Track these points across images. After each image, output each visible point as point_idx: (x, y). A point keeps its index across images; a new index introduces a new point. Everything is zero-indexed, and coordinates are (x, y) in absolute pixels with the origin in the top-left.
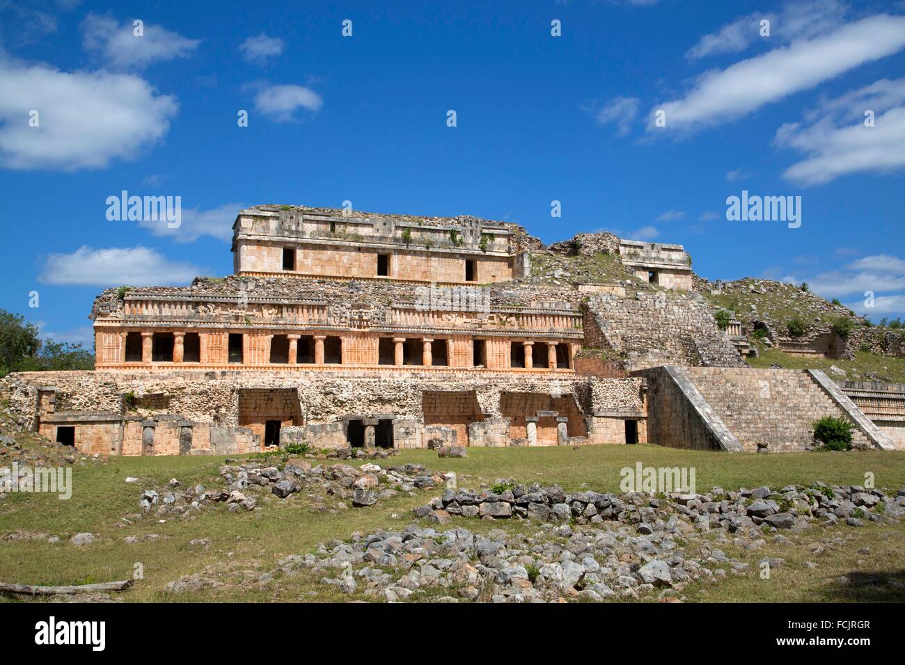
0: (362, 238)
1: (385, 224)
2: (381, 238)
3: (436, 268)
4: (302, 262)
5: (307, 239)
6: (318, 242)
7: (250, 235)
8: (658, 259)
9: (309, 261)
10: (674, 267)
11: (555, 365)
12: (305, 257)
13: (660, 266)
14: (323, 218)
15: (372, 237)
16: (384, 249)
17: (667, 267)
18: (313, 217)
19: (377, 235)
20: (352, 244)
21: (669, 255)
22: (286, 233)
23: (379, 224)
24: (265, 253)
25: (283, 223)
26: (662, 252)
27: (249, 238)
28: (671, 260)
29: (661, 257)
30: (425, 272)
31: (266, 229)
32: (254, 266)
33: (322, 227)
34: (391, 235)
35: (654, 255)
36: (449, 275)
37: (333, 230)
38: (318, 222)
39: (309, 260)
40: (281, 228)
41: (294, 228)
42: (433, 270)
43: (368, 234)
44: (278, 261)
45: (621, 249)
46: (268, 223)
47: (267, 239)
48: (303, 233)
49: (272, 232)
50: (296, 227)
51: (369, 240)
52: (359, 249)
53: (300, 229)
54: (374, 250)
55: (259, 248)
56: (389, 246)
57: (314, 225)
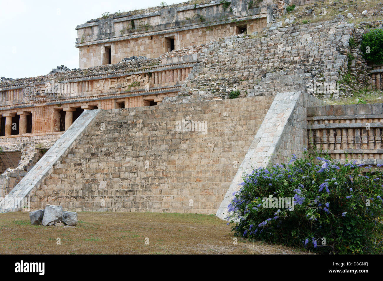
0: (153, 28)
1: (169, 12)
2: (167, 25)
4: (114, 56)
5: (117, 36)
6: (122, 39)
7: (82, 43)
12: (116, 53)
14: (126, 19)
15: (161, 25)
16: (169, 33)
18: (120, 20)
19: (164, 22)
22: (103, 36)
24: (92, 54)
25: (101, 28)
27: (81, 45)
33: (126, 26)
34: (174, 21)
37: (133, 26)
38: (123, 22)
39: (119, 54)
40: (100, 33)
41: (108, 31)
43: (157, 24)
44: (100, 59)
46: (93, 31)
48: (114, 33)
49: (95, 37)
50: (110, 30)
51: (158, 28)
52: (151, 37)
53: (112, 31)
54: (162, 35)
55: (88, 51)
56: (170, 30)
57: (121, 25)
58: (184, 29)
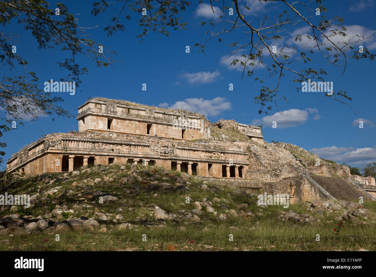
0: (141, 116)
1: (150, 111)
2: (149, 117)
3: (170, 132)
4: (116, 126)
5: (119, 115)
6: (123, 117)
7: (94, 112)
8: (251, 132)
9: (119, 126)
10: (258, 136)
11: (238, 176)
12: (117, 124)
13: (253, 136)
14: (125, 106)
15: (145, 116)
16: (149, 122)
17: (255, 136)
18: (121, 105)
19: (147, 115)
20: (137, 119)
21: (256, 131)
22: (109, 112)
23: (148, 111)
24: (100, 121)
25: (108, 107)
26: (253, 129)
27: (93, 113)
28: (256, 133)
29: (253, 131)
30: (166, 134)
31: (101, 109)
32: (95, 127)
33: (124, 110)
34: (152, 116)
35: (250, 131)
36: (175, 135)
37: (129, 112)
38: (122, 107)
40: (107, 110)
41: (112, 110)
42: (169, 133)
43: (143, 115)
44: (106, 125)
45: (239, 127)
46: (101, 107)
47: (101, 114)
48: (117, 112)
49: (103, 111)
50: (113, 109)
51: (144, 117)
52: (139, 121)
53: (115, 111)
54: (146, 122)
55: (97, 118)
56: (152, 121)
57: (121, 109)
58: (159, 122)
